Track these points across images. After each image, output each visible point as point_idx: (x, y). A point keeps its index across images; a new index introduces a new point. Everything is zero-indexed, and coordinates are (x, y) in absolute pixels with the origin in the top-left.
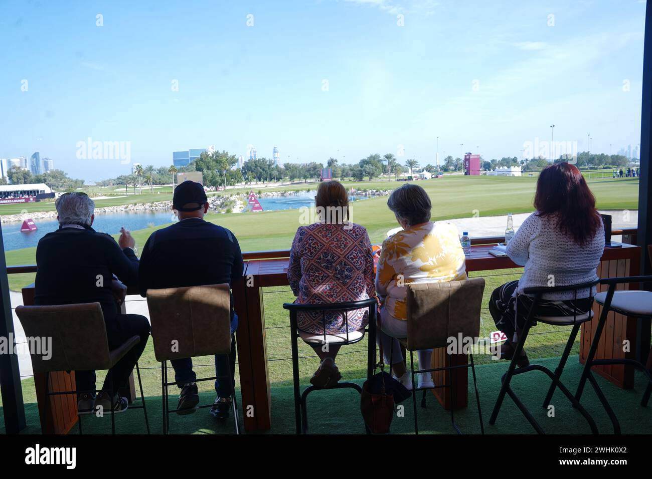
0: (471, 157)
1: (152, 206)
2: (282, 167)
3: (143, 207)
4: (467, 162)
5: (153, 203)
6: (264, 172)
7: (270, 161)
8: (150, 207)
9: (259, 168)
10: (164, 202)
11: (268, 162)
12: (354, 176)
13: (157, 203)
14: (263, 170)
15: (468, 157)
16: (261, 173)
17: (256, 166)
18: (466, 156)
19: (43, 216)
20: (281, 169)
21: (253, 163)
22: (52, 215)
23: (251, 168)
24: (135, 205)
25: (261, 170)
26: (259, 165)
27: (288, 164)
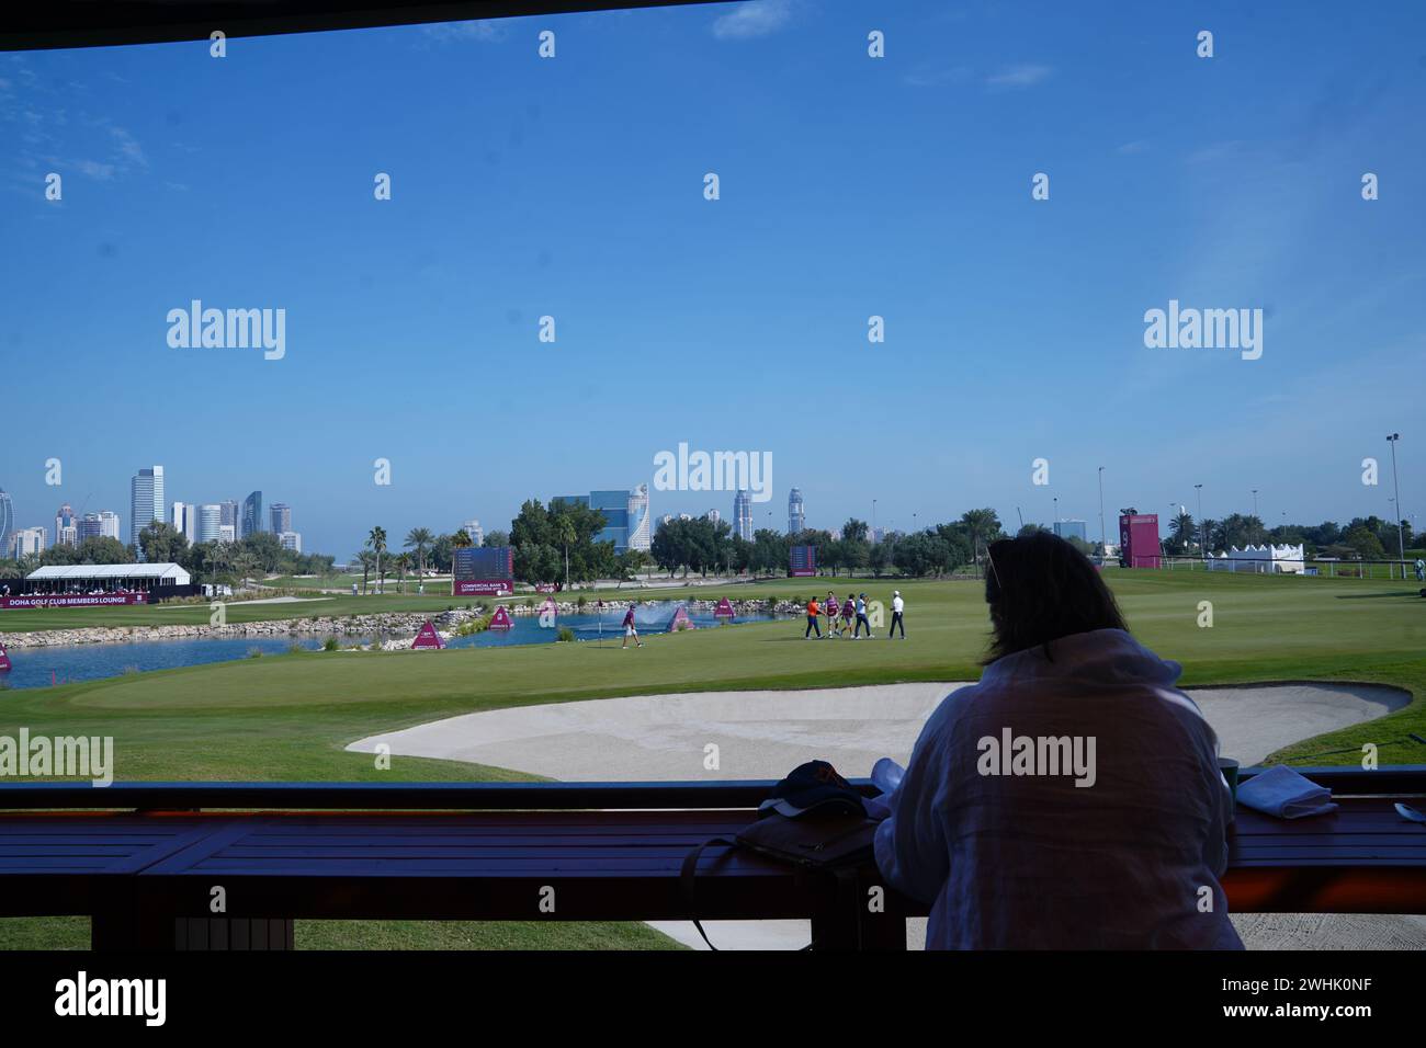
0: (1134, 521)
1: (349, 625)
2: (752, 539)
3: (331, 625)
4: (1125, 533)
5: (354, 617)
6: (704, 551)
7: (722, 524)
8: (346, 626)
9: (691, 541)
10: (377, 616)
11: (716, 527)
12: (899, 562)
13: (362, 618)
14: (702, 545)
15: (1125, 521)
16: (695, 551)
17: (685, 535)
18: (1121, 518)
19: (98, 638)
20: (745, 544)
21: (678, 530)
22: (121, 636)
23: (672, 539)
24: (315, 619)
25: (696, 546)
26: (690, 532)
27: (764, 531)
